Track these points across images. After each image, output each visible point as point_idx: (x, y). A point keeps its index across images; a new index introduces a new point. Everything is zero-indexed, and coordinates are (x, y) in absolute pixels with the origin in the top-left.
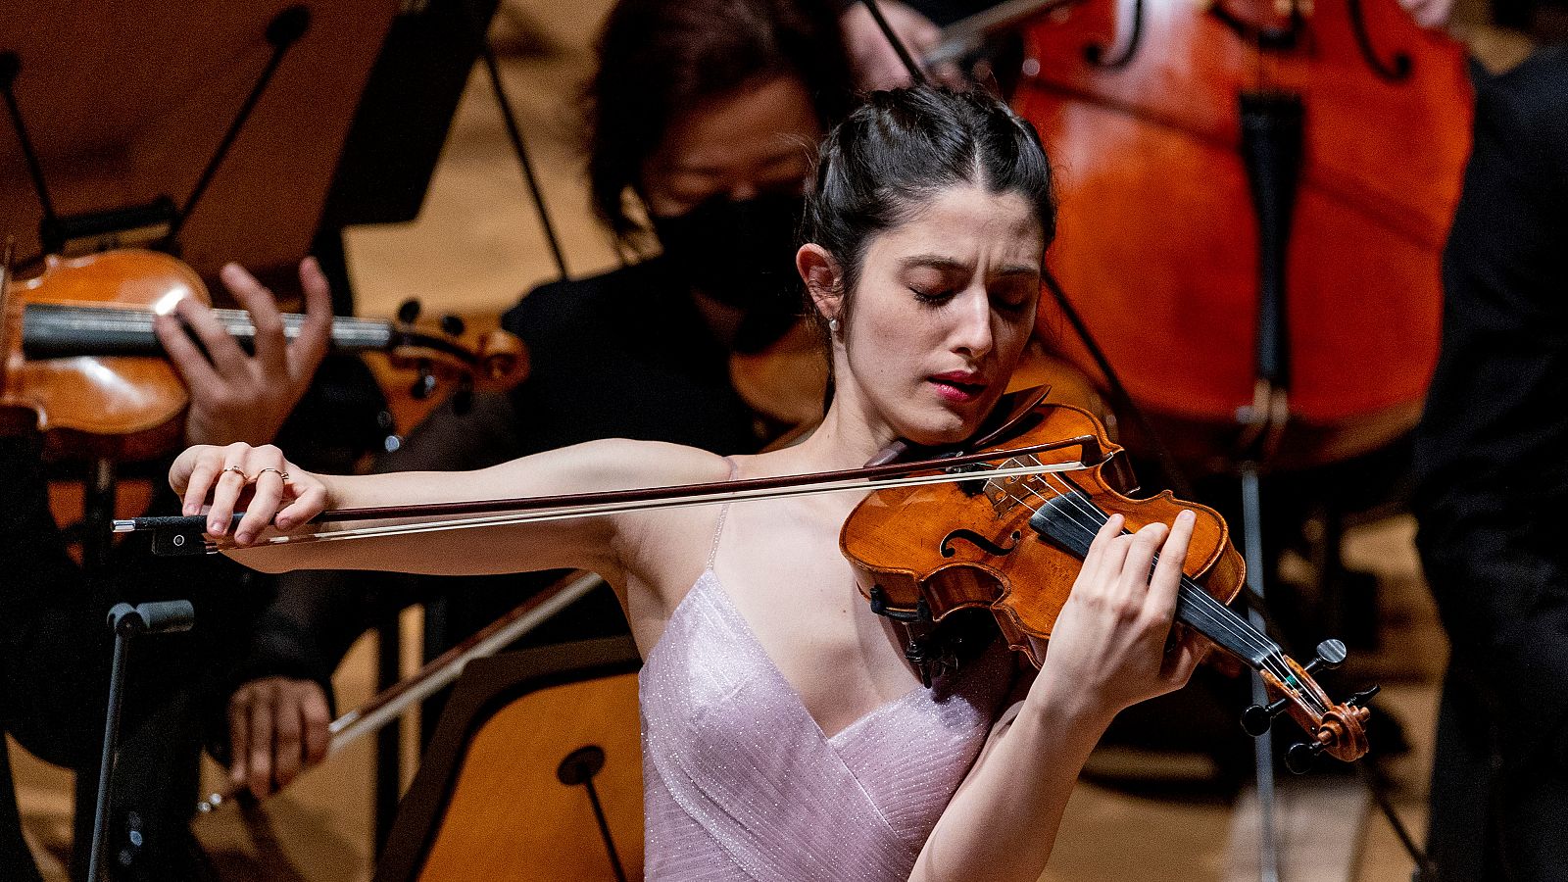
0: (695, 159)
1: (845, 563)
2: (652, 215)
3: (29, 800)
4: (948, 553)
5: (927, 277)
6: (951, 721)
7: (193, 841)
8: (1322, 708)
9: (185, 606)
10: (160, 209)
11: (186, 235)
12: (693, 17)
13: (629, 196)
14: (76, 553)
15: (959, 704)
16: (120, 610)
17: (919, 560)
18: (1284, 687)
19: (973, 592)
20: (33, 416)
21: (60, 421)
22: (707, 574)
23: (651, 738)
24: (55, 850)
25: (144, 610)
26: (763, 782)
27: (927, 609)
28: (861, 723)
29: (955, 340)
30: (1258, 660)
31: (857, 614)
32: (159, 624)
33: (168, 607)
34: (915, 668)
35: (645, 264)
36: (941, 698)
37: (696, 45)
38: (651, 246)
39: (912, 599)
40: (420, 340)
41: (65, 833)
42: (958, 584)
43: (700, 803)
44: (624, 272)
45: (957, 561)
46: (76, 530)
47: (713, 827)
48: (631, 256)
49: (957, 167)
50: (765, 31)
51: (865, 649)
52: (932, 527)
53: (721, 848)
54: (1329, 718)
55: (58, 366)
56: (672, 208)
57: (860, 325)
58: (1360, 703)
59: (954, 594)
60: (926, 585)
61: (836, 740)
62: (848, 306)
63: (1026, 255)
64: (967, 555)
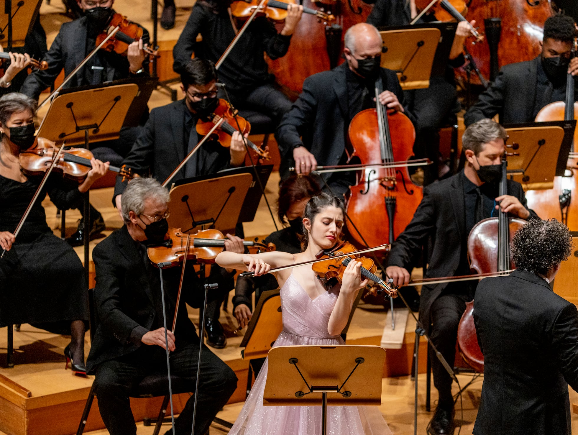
0: (295, 212)
1: (313, 272)
2: (289, 220)
3: (190, 316)
4: (329, 269)
5: (326, 220)
6: (332, 297)
7: (219, 322)
8: (390, 290)
9: (217, 284)
10: (211, 220)
11: (216, 224)
12: (293, 189)
13: (285, 217)
14: (199, 276)
15: (332, 294)
16: (206, 285)
17: (325, 270)
18: (383, 287)
19: (333, 275)
20: (195, 256)
21: (199, 258)
22: (291, 275)
23: (283, 302)
24: (196, 324)
25: (210, 285)
26: (302, 308)
27: (326, 278)
28: (318, 298)
29: (330, 230)
30: (379, 283)
31: (315, 280)
32: (212, 287)
33: (214, 285)
34: (325, 288)
35: (287, 228)
36: (330, 293)
37: (294, 193)
38: (289, 225)
39: (323, 277)
40: (258, 244)
41: (198, 322)
42: (331, 274)
43: (292, 312)
44: (284, 229)
45: (330, 270)
46: (198, 272)
47: (294, 315)
48: (285, 227)
49: (331, 203)
50: (306, 190)
51: (317, 286)
52: (326, 265)
53: (296, 319)
54: (391, 291)
55: (199, 248)
56: (291, 219)
57: (314, 229)
58: (396, 289)
59: (330, 275)
60: (326, 274)
61: (314, 301)
62: (312, 227)
63: (341, 218)
64: (332, 269)
